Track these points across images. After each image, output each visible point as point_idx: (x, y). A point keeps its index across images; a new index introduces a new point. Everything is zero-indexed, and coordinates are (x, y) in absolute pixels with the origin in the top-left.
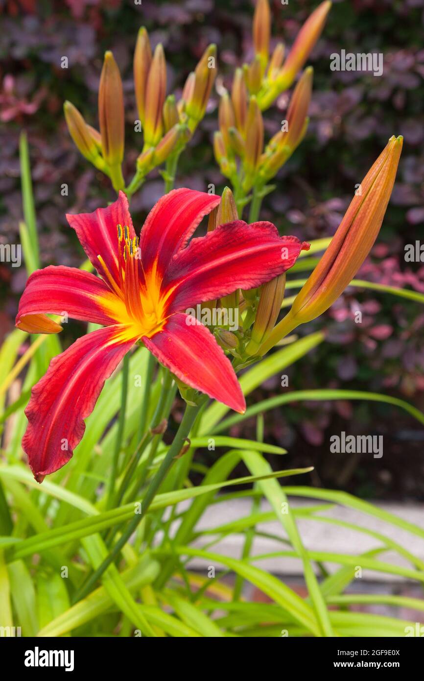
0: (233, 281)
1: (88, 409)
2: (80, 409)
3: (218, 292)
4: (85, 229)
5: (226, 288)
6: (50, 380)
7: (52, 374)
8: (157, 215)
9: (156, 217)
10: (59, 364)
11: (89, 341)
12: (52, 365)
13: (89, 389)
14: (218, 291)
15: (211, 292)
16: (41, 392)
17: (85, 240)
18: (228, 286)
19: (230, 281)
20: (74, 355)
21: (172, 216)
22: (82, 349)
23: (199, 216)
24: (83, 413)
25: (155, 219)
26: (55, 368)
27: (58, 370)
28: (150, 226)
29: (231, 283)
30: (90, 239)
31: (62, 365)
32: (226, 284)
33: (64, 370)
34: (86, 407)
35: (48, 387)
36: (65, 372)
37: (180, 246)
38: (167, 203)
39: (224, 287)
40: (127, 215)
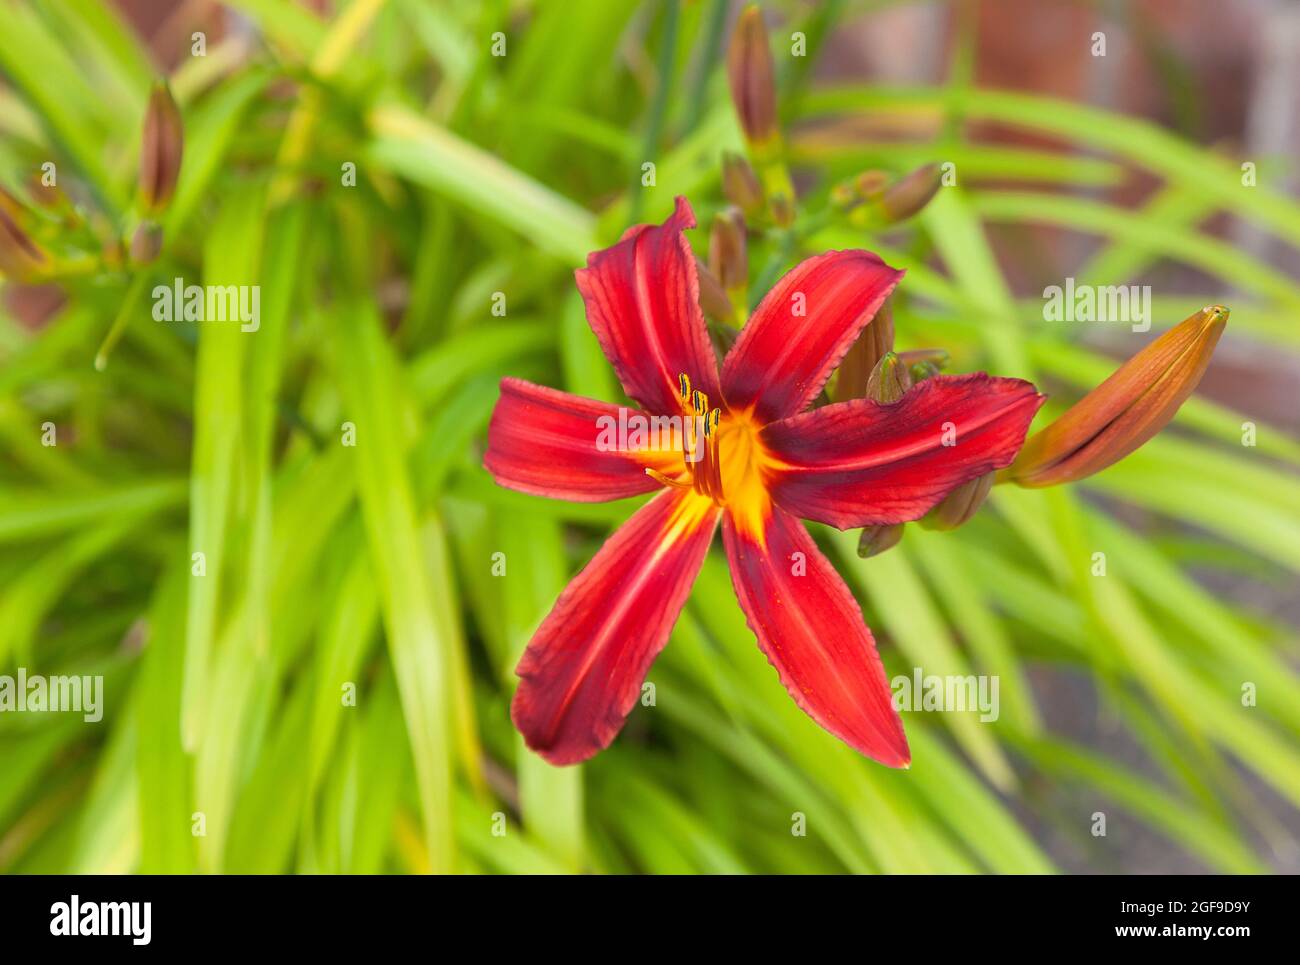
0: (896, 500)
1: (630, 695)
2: (617, 692)
3: (868, 518)
4: (615, 329)
5: (883, 514)
6: (559, 629)
7: (565, 619)
8: (755, 335)
9: (753, 340)
10: (575, 602)
11: (628, 546)
12: (563, 603)
13: (631, 659)
14: (868, 514)
15: (855, 513)
16: (545, 651)
17: (616, 357)
18: (887, 509)
19: (890, 500)
20: (601, 582)
21: (784, 344)
22: (616, 566)
23: (835, 355)
24: (622, 702)
25: (750, 344)
26: (569, 608)
27: (574, 613)
28: (742, 355)
29: (892, 504)
30: (625, 354)
31: (579, 604)
32: (884, 504)
33: (584, 614)
34: (628, 692)
35: (558, 642)
36: (587, 619)
37: (799, 406)
38: (775, 311)
39: (879, 510)
40: (696, 312)
